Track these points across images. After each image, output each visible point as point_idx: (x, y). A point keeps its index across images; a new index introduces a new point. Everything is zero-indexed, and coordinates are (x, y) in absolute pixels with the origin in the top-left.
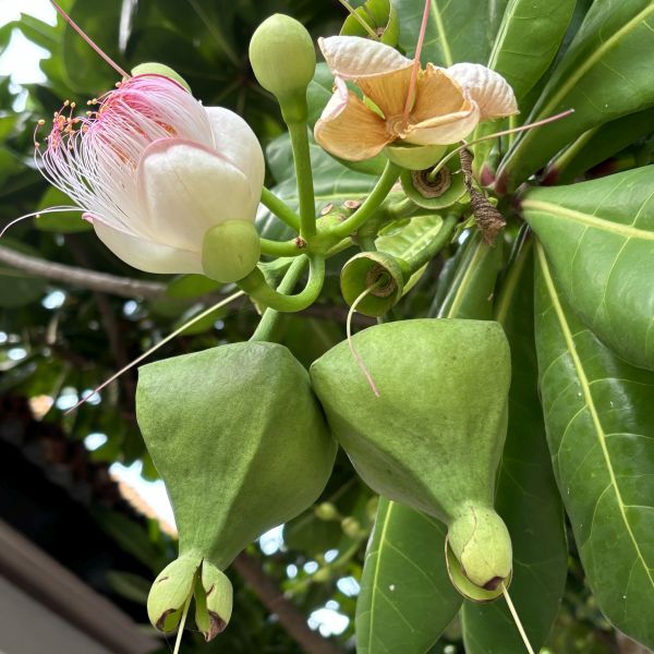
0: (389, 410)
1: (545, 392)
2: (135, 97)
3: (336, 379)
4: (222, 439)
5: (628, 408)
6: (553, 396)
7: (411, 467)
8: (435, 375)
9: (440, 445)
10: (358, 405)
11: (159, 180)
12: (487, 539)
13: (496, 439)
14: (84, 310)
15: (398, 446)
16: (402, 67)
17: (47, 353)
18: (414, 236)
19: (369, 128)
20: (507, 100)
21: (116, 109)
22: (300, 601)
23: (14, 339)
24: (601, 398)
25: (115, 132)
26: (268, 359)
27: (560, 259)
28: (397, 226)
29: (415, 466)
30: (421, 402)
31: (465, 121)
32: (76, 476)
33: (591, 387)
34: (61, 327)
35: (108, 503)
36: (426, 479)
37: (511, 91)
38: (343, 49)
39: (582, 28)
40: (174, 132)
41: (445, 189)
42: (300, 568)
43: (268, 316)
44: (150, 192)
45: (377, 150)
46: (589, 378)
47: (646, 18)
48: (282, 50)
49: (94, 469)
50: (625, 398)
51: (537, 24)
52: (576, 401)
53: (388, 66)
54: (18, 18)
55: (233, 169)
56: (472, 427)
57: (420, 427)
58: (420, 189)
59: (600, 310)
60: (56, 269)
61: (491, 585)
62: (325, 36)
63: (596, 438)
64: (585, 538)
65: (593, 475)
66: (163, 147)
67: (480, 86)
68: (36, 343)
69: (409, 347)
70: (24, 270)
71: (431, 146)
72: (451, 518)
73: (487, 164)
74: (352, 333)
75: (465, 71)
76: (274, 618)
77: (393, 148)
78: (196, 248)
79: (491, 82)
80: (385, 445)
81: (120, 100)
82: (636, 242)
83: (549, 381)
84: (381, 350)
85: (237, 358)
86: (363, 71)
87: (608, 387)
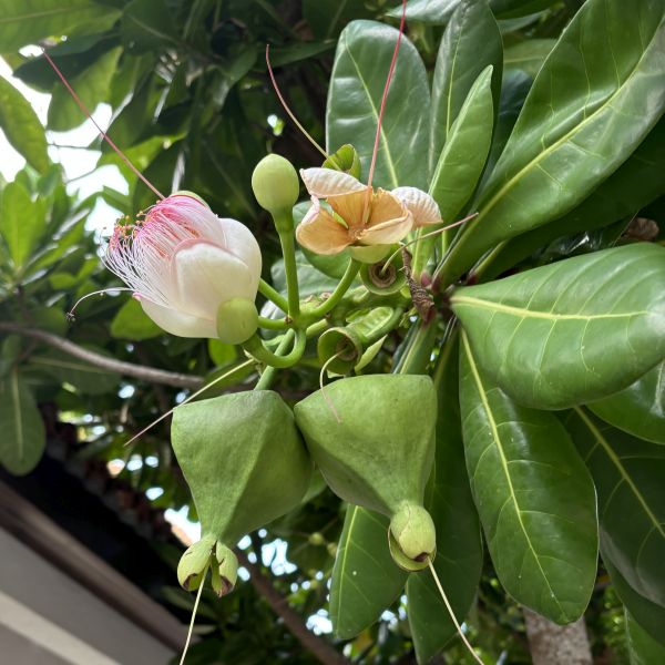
0: (350, 437)
1: (465, 434)
2: (170, 210)
3: (312, 415)
4: (231, 456)
5: (523, 442)
6: (471, 436)
7: (365, 477)
8: (383, 412)
9: (386, 462)
10: (327, 433)
11: (186, 269)
12: (417, 526)
13: (426, 458)
14: (147, 399)
15: (355, 462)
16: (360, 190)
17: (120, 429)
18: (373, 323)
19: (336, 234)
20: (435, 213)
21: (157, 219)
22: (300, 609)
23: (97, 419)
24: (505, 436)
25: (156, 235)
26: (264, 401)
27: (476, 335)
28: (360, 315)
29: (368, 477)
30: (372, 431)
31: (402, 225)
32: (141, 518)
33: (498, 429)
34: (130, 411)
35: (163, 538)
36: (375, 485)
37: (437, 206)
38: (318, 177)
39: (494, 171)
40: (197, 235)
41: (392, 281)
42: (300, 585)
43: (266, 374)
44: (180, 276)
45: (342, 248)
46: (497, 422)
47: (539, 162)
48: (275, 179)
49: (154, 513)
50: (522, 435)
51: (461, 168)
52: (488, 439)
53: (350, 189)
54: (100, 189)
55: (239, 262)
56: (409, 449)
57: (372, 449)
58: (375, 282)
59: (503, 370)
60: (125, 367)
61: (420, 558)
62: (305, 168)
63: (501, 465)
64: (492, 536)
65: (498, 491)
66: (189, 245)
67: (414, 202)
68: (113, 422)
69: (365, 393)
70: (103, 367)
71: (379, 245)
72: (392, 513)
73: (425, 271)
74: (324, 385)
75: (404, 192)
76: (281, 620)
77: (353, 248)
78: (212, 318)
79: (422, 200)
80: (346, 461)
81: (160, 213)
82: (529, 319)
83: (469, 425)
84: (344, 395)
85: (242, 401)
86: (331, 192)
87: (510, 429)
